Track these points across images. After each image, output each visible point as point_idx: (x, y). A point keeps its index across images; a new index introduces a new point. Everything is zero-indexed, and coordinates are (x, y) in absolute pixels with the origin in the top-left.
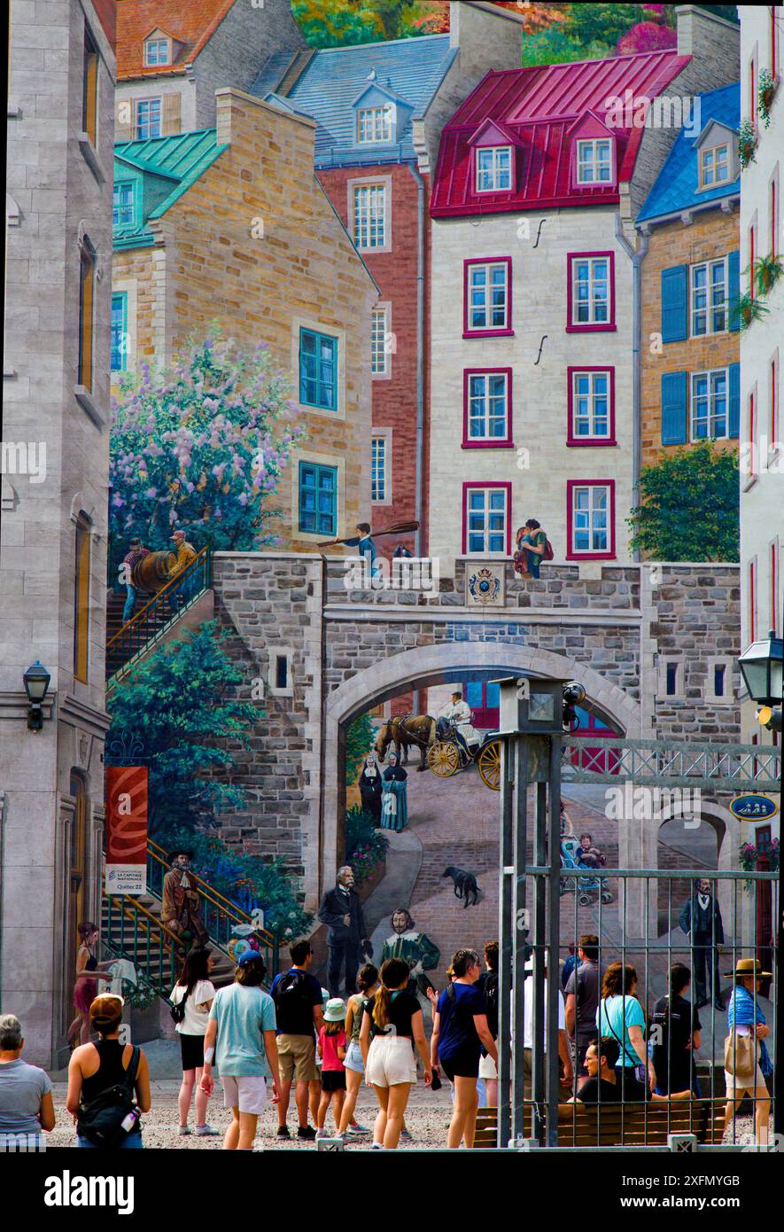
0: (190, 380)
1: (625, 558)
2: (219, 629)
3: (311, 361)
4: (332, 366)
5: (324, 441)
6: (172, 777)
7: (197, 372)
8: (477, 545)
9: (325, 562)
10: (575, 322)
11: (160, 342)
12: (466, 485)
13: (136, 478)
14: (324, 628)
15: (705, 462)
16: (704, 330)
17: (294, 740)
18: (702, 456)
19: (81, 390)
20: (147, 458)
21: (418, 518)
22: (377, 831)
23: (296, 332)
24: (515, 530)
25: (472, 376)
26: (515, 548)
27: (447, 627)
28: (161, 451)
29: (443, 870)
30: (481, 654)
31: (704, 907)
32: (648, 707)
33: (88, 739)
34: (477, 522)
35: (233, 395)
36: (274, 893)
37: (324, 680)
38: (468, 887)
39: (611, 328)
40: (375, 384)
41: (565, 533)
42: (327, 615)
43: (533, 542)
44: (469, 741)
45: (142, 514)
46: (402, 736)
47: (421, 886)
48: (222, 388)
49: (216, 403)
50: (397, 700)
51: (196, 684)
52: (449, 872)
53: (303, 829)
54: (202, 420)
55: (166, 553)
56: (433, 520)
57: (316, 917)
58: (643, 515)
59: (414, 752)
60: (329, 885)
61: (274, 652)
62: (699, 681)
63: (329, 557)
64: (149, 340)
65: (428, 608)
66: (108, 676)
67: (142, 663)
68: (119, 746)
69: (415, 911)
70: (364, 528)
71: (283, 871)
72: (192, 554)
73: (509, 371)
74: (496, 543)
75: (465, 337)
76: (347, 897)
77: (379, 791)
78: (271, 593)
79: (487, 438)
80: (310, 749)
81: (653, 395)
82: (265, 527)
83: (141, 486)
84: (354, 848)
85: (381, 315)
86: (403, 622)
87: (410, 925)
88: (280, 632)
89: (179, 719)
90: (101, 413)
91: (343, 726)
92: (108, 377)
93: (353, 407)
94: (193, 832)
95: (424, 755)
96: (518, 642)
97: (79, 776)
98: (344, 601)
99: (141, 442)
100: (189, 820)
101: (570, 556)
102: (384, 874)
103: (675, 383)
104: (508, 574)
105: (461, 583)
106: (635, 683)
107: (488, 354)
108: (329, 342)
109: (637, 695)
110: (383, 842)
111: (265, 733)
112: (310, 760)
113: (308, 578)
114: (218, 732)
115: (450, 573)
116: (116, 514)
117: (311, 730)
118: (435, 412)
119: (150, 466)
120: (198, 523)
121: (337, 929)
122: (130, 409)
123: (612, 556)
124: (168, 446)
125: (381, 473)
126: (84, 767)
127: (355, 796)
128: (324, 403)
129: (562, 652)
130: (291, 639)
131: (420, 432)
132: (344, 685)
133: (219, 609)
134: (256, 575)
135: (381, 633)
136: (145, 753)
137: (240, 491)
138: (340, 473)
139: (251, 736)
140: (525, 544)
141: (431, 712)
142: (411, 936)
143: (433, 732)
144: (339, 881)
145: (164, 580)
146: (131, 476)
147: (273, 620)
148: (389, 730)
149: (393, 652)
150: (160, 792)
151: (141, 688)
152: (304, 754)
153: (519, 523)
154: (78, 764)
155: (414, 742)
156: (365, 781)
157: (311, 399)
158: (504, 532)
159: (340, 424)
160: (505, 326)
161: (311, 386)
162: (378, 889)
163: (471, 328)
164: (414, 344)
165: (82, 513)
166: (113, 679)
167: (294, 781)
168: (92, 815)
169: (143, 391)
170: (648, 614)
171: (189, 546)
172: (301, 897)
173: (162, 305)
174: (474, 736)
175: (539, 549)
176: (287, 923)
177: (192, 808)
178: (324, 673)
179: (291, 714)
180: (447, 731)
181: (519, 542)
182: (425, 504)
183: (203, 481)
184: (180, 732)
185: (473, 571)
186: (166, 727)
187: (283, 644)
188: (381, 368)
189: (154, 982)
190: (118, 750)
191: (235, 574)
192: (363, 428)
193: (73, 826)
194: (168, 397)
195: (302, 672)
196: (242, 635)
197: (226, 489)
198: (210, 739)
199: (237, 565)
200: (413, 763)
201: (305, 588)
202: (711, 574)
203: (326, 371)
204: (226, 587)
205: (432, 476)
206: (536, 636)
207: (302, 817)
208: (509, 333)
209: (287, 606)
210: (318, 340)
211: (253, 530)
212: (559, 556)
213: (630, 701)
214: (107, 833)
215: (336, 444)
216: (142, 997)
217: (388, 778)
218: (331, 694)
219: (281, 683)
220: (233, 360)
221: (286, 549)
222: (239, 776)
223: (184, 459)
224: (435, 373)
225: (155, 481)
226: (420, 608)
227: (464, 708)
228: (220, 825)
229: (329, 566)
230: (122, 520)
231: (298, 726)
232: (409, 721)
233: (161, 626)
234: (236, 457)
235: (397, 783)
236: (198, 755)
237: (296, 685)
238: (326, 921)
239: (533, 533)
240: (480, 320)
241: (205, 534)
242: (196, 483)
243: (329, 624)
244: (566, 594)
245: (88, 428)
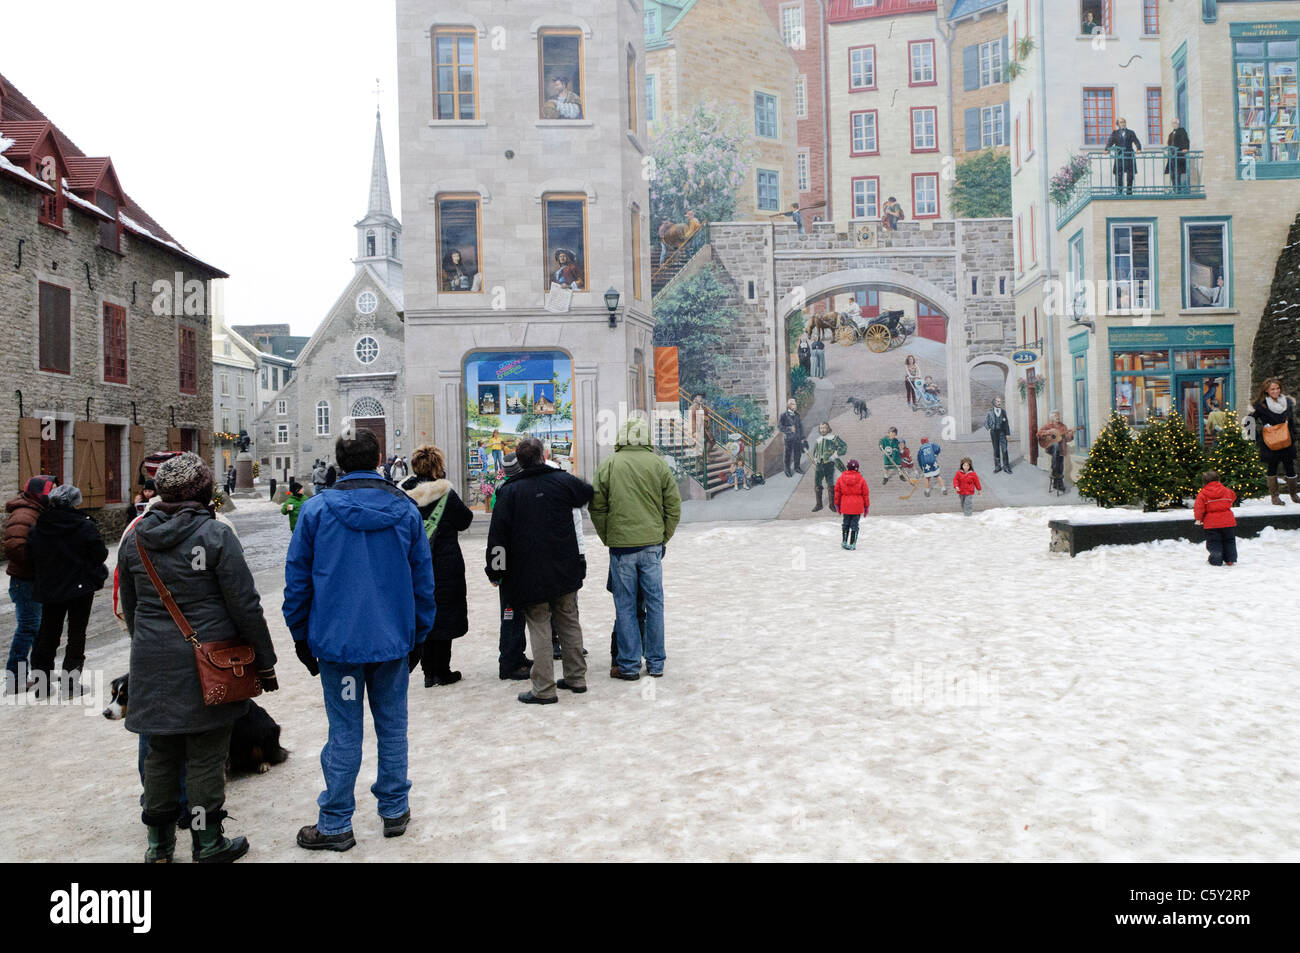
0: (692, 125)
1: (946, 217)
2: (715, 267)
3: (761, 111)
4: (773, 113)
5: (771, 157)
6: (691, 352)
7: (697, 120)
8: (861, 213)
9: (774, 226)
10: (914, 81)
11: (674, 103)
12: (853, 179)
13: (664, 182)
14: (774, 264)
15: (991, 160)
16: (988, 83)
17: (760, 328)
18: (989, 157)
19: (630, 132)
20: (669, 170)
21: (826, 199)
22: (809, 378)
23: (752, 94)
24: (882, 203)
25: (854, 116)
26: (882, 214)
27: (845, 261)
28: (678, 167)
29: (847, 399)
30: (866, 275)
31: (998, 415)
32: (961, 303)
33: (643, 331)
34: (860, 200)
35: (717, 132)
36: (752, 415)
37: (775, 294)
38: (861, 408)
39: (934, 84)
40: (799, 122)
41: (910, 204)
42: (776, 256)
43: (892, 210)
44: (860, 325)
45: (668, 201)
46: (822, 324)
47: (835, 408)
48: (711, 128)
49: (709, 137)
50: (817, 304)
51: (703, 299)
52: (850, 400)
53: (766, 378)
54: (700, 147)
55: (683, 225)
56: (835, 200)
57: (776, 428)
58: (956, 191)
59: (828, 333)
60: (783, 410)
61: (746, 279)
62: (990, 286)
63: (775, 224)
64: (668, 102)
65: (833, 250)
66: (653, 296)
67: (672, 288)
68: (661, 335)
69: (832, 423)
70: (795, 206)
71: (756, 402)
72: (698, 224)
73: (876, 111)
74: (872, 211)
75: (850, 92)
76: (793, 417)
77: (809, 355)
78: (744, 245)
79: (864, 150)
80: (769, 333)
81: (960, 121)
82: (738, 207)
83: (667, 187)
84: (796, 388)
85: (801, 82)
86: (820, 259)
87: (829, 431)
88: (749, 267)
89: (694, 319)
90: (643, 146)
91: (787, 320)
92: (646, 125)
93: (786, 137)
94: (705, 383)
95: (834, 335)
96: (886, 267)
97: (638, 353)
98: (785, 248)
99: (666, 162)
100: (702, 376)
101: (915, 217)
102: (813, 403)
103: (973, 114)
104: (879, 229)
105: (852, 235)
106: (954, 289)
107: (863, 102)
108: (771, 99)
109: (955, 295)
110: (812, 385)
111: (742, 325)
112: (769, 340)
113: (764, 236)
114: (716, 325)
115: (845, 230)
116: (654, 204)
117: (769, 323)
118: (834, 137)
119: (672, 175)
120: (701, 206)
121: (788, 435)
122: (659, 143)
123: (938, 216)
124: (681, 163)
125: (804, 174)
126: (641, 348)
127: (795, 360)
128: (770, 135)
129: (912, 273)
130: (755, 271)
131: (826, 149)
132: (787, 296)
133: (714, 255)
134: (735, 235)
135: (807, 265)
136: (676, 339)
137: (723, 187)
138: (781, 177)
139: (735, 327)
140: (888, 211)
141: (836, 310)
142: (830, 437)
143: (839, 321)
144: (788, 408)
145: (683, 240)
146: (661, 181)
147: (746, 261)
148: (813, 322)
149: (814, 276)
150: (685, 360)
151: (672, 302)
152: (766, 336)
153: (884, 199)
154: (638, 346)
155: (828, 327)
156: (801, 350)
157: (762, 132)
158: (876, 204)
159: (779, 146)
160: (873, 85)
161: (762, 126)
162: (811, 412)
163: (853, 87)
164: (820, 98)
165: (634, 203)
166: (656, 297)
167: (761, 351)
168: (647, 375)
169: (666, 132)
170: (960, 249)
171: (696, 220)
172: (767, 417)
173: (675, 81)
174: (863, 322)
175: (896, 214)
176: (759, 432)
177: (703, 369)
178: (775, 289)
179: (758, 314)
180: (847, 321)
181: (885, 210)
182: (829, 191)
183: (702, 182)
184: (696, 326)
185: (858, 228)
186: (687, 324)
187: (752, 274)
188: (802, 113)
189: (686, 468)
190: (661, 336)
191: (722, 235)
192: (793, 148)
193: (637, 381)
194: (680, 135)
195: (763, 289)
196: (728, 269)
197: (715, 187)
198: (713, 330)
199: (724, 230)
200: (827, 340)
201: (763, 242)
202: (996, 224)
203: (770, 116)
204: (717, 243)
205: (833, 174)
206: (896, 263)
207: (766, 372)
208: (875, 89)
209: (753, 252)
210: (765, 99)
211: (732, 210)
212: (908, 218)
213: (951, 299)
214: (656, 385)
215: (777, 158)
216: (680, 476)
217: (814, 348)
218: (780, 301)
219: (751, 296)
220: (716, 112)
221: (750, 219)
222: (729, 350)
223: (691, 171)
224: (833, 114)
225: (675, 183)
226: (829, 250)
227: (856, 307)
228: (719, 378)
229: (776, 228)
230: (656, 207)
231: (762, 320)
232: (824, 316)
233: (681, 266)
234: (720, 168)
235: (819, 351)
236: (705, 339)
237: (760, 297)
238: (781, 430)
239: (893, 204)
240: (858, 83)
241: (704, 213)
242: (698, 184)
243: (777, 262)
244: (913, 239)
245: (636, 154)
